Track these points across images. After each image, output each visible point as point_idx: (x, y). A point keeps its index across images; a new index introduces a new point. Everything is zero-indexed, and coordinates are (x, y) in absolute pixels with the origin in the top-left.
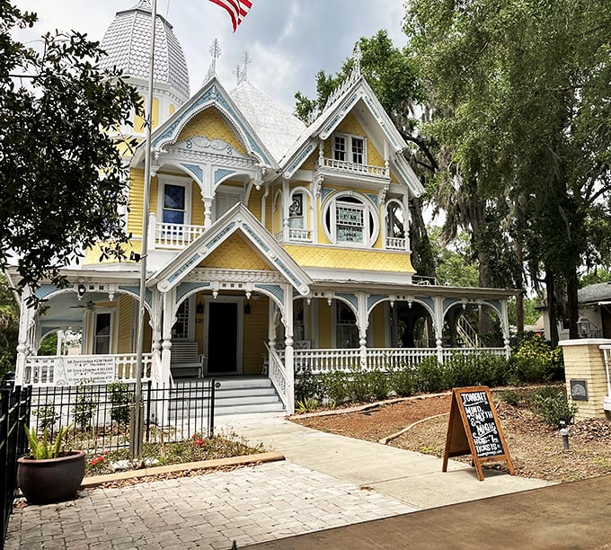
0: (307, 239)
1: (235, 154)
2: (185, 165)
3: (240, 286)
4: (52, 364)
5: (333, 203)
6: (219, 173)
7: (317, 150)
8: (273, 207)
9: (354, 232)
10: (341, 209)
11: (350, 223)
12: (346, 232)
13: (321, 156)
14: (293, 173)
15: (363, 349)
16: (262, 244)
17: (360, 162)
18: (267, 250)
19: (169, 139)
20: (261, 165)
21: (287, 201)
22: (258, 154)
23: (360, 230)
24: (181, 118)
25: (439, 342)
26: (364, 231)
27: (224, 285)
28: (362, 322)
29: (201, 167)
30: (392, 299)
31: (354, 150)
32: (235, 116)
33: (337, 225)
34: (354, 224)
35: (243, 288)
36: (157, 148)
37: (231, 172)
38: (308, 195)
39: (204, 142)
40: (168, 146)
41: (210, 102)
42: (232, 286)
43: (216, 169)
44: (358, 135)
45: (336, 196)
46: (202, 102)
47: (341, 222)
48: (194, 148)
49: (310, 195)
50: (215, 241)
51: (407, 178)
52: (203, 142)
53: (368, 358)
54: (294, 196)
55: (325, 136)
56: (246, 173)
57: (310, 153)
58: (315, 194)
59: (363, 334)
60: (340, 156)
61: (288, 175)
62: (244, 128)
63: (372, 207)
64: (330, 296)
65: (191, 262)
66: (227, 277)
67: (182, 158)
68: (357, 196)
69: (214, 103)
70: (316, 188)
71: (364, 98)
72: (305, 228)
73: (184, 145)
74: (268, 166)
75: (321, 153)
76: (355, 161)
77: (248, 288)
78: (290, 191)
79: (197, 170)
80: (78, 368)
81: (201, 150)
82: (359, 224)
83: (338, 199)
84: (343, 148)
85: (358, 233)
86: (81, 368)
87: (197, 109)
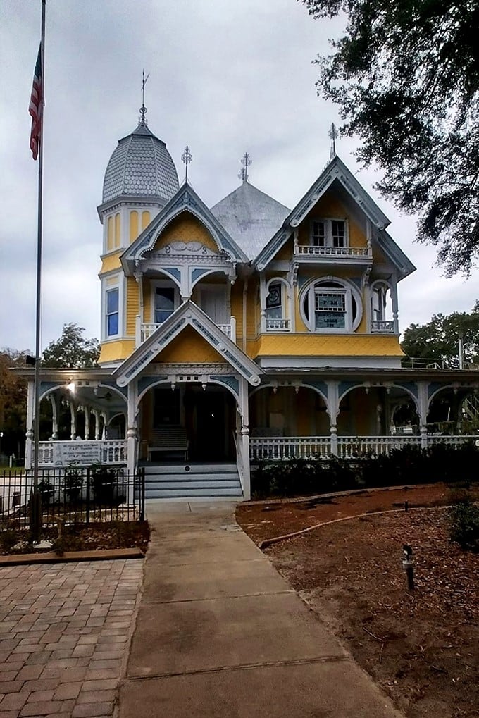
0: (284, 329)
1: (210, 253)
2: (165, 269)
3: (196, 379)
4: (52, 448)
5: (311, 290)
6: (196, 273)
7: (292, 238)
8: (255, 299)
9: (336, 318)
10: (320, 295)
11: (330, 309)
12: (326, 318)
13: (296, 244)
14: (266, 264)
15: (334, 436)
16: (211, 338)
17: (342, 245)
18: (217, 343)
19: (147, 247)
20: (231, 261)
21: (264, 293)
22: (228, 251)
23: (342, 315)
24: (158, 226)
25: (423, 430)
26: (346, 315)
27: (181, 379)
28: (333, 410)
29: (179, 269)
30: (367, 385)
31: (334, 233)
32: (206, 217)
33: (316, 312)
34: (335, 309)
35: (200, 380)
36: (137, 256)
37: (207, 270)
38: (285, 285)
39: (182, 245)
40: (147, 254)
41: (183, 207)
42: (189, 379)
43: (192, 269)
44: (339, 217)
45: (314, 283)
46: (176, 209)
47: (321, 309)
48: (173, 252)
49: (287, 284)
50: (167, 338)
51: (393, 256)
52: (180, 246)
53: (339, 446)
54: (270, 288)
55: (296, 223)
56: (220, 269)
57: (283, 243)
58: (292, 283)
59: (334, 421)
60: (320, 241)
61: (261, 267)
62: (214, 227)
63: (353, 289)
64: (297, 384)
65: (146, 359)
66: (183, 371)
67: (162, 263)
68: (337, 280)
69: (186, 207)
70: (292, 276)
71: (339, 178)
72: (283, 318)
73: (163, 251)
74: (239, 261)
75: (295, 240)
76: (335, 244)
77: (204, 380)
78: (266, 283)
79: (176, 273)
80: (71, 451)
81: (179, 253)
82: (340, 309)
83: (316, 286)
84: (322, 233)
85: (339, 318)
86: (74, 451)
87: (170, 216)
